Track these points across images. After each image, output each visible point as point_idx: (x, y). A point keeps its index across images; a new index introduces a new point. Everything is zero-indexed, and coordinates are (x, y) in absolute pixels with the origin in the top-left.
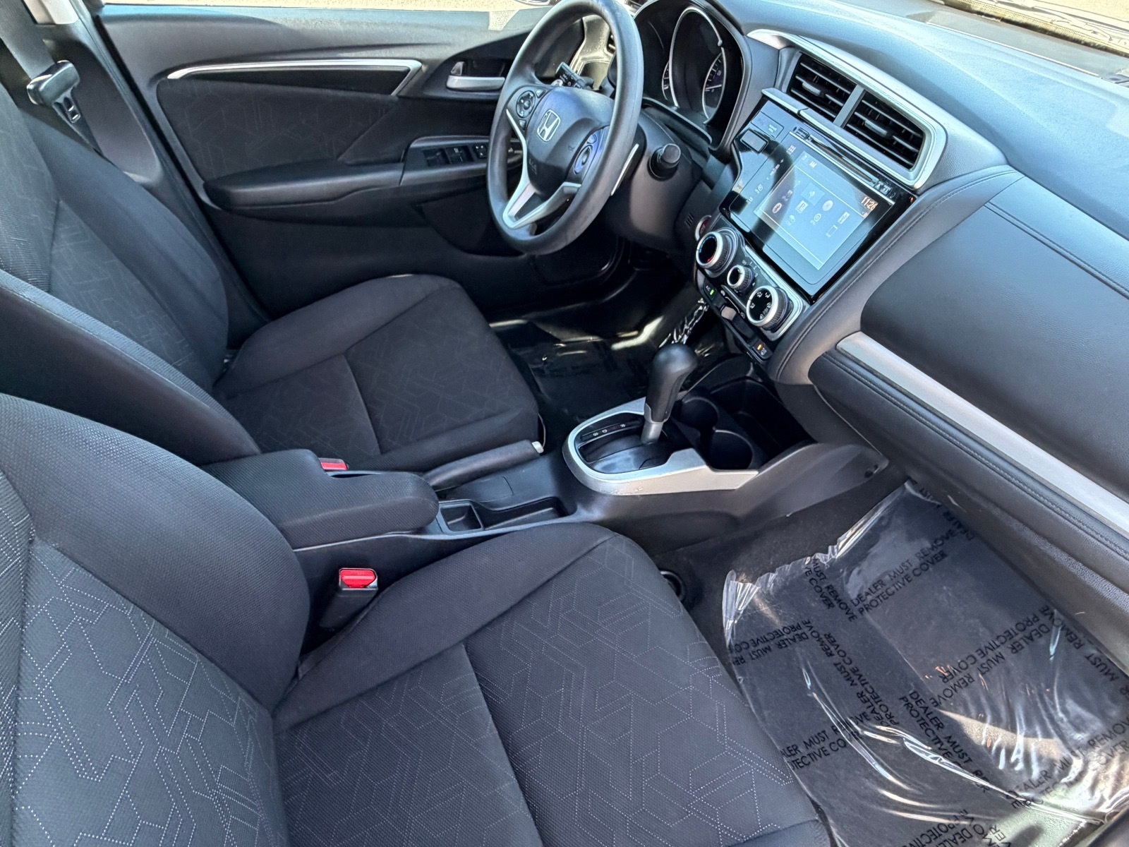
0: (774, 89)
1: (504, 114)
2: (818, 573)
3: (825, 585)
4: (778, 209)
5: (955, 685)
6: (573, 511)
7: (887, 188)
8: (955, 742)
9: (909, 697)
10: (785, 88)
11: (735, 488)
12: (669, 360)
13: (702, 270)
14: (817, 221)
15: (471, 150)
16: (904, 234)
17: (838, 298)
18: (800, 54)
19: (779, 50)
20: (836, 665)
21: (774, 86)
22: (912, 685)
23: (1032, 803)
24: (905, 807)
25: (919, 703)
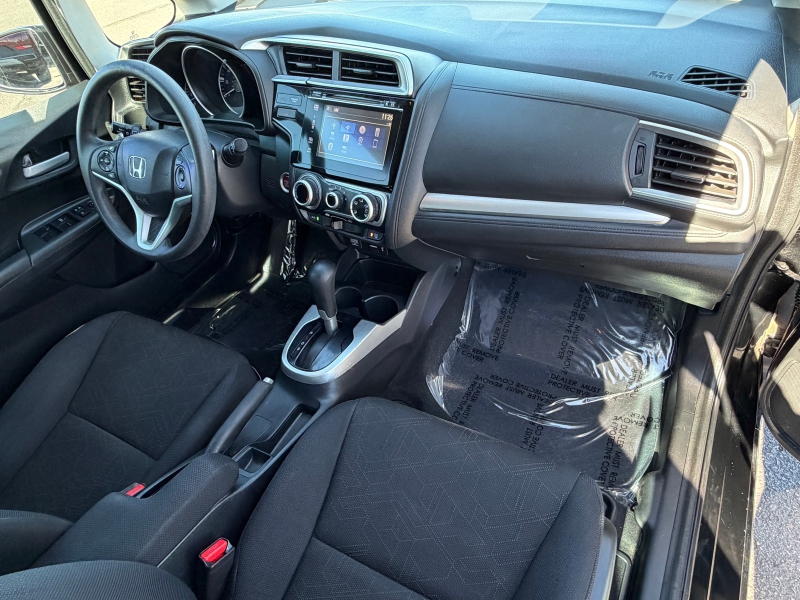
0: (279, 76)
1: (91, 175)
2: (464, 347)
3: (471, 350)
4: (332, 147)
5: (567, 357)
6: (319, 405)
7: (393, 103)
8: (587, 386)
9: (551, 379)
10: (285, 72)
11: (399, 327)
12: (319, 276)
13: (304, 208)
14: (362, 142)
15: (72, 214)
16: (421, 124)
17: (405, 180)
18: (282, 48)
19: (266, 50)
20: (507, 389)
21: (277, 74)
22: (548, 371)
23: (638, 389)
24: (590, 437)
25: (558, 379)
